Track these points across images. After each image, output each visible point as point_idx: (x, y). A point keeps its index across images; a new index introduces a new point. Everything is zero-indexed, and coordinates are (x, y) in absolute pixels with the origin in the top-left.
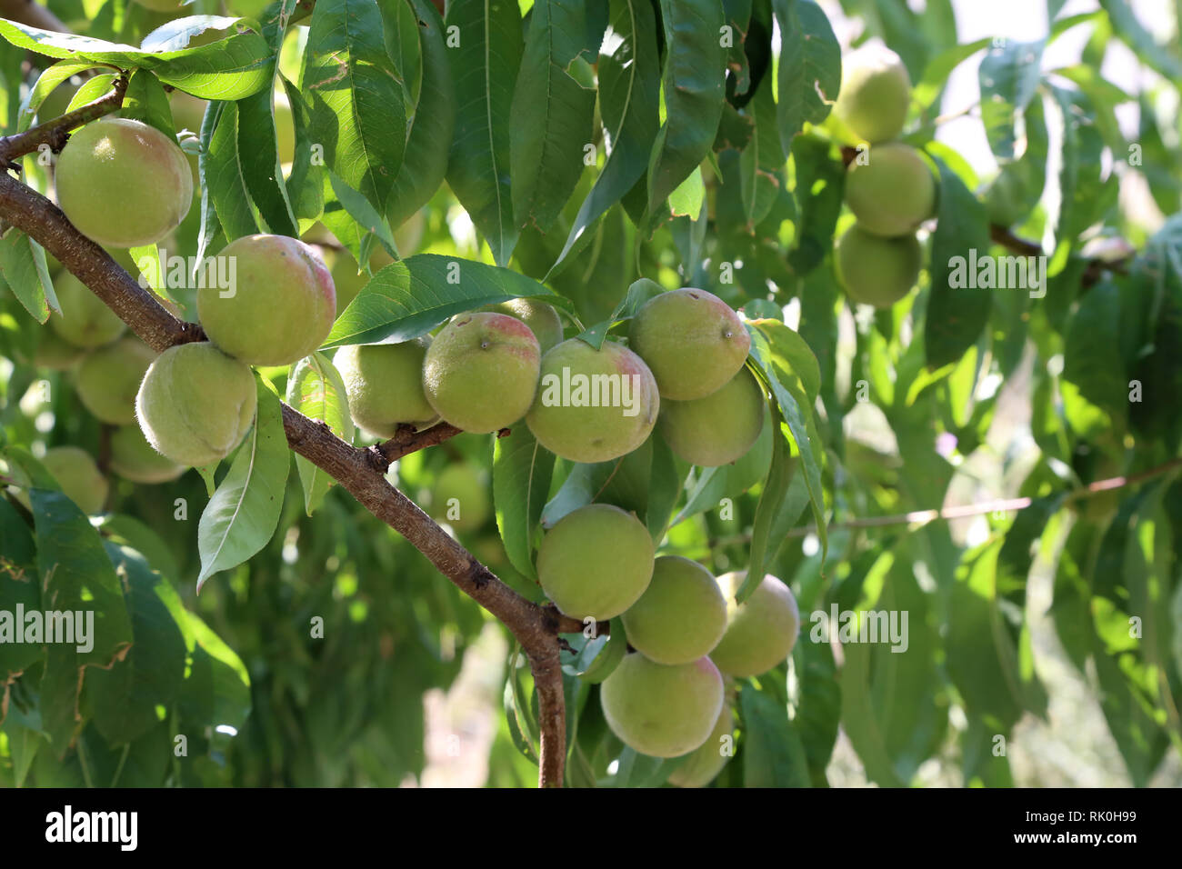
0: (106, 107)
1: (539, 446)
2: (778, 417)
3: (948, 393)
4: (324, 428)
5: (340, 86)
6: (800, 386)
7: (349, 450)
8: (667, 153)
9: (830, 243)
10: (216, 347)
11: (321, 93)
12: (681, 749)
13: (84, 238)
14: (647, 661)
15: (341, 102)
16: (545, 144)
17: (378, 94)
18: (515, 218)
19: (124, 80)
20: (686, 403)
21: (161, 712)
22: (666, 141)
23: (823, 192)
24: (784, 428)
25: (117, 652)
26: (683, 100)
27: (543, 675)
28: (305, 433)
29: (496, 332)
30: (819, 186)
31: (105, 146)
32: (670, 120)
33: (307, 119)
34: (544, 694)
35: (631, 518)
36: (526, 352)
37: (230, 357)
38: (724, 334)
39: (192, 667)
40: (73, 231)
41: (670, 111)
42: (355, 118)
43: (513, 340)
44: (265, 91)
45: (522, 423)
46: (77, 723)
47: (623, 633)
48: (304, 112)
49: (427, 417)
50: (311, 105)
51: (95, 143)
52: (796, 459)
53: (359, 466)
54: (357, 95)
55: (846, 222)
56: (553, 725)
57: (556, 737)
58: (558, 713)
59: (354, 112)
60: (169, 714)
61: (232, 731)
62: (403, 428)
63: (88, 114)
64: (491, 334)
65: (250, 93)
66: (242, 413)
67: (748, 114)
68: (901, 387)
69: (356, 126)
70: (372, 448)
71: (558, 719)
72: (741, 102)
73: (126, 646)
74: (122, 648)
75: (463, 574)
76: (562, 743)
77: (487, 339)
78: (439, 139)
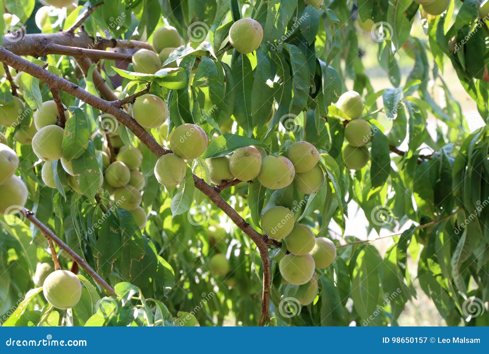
0: (144, 92)
1: (262, 185)
2: (329, 180)
3: (379, 197)
4: (203, 180)
5: (205, 86)
6: (334, 173)
7: (210, 187)
8: (294, 106)
9: (341, 149)
10: (176, 154)
11: (200, 88)
12: (303, 282)
13: (140, 126)
14: (293, 255)
15: (206, 90)
16: (260, 103)
17: (216, 88)
18: (253, 124)
19: (149, 85)
20: (302, 173)
21: (150, 280)
22: (293, 103)
23: (338, 134)
24: (331, 184)
25: (141, 256)
26: (298, 91)
27: (264, 255)
28: (198, 181)
29: (250, 151)
30: (337, 132)
31: (146, 100)
32: (294, 97)
33: (197, 96)
34: (264, 260)
35: (288, 209)
36: (258, 157)
37: (179, 157)
38: (312, 153)
39: (158, 268)
40: (138, 124)
41: (295, 94)
42: (210, 95)
43: (254, 154)
44: (186, 88)
45: (256, 178)
46: (130, 277)
47: (286, 246)
48: (196, 93)
49: (230, 178)
50: (198, 91)
51: (144, 100)
52: (334, 194)
53: (212, 191)
54: (210, 88)
55: (345, 144)
56: (267, 270)
57: (268, 273)
58: (268, 266)
59: (209, 93)
60: (152, 280)
61: (170, 288)
62: (223, 181)
63: (140, 93)
64: (248, 152)
65: (183, 88)
66: (183, 172)
67: (316, 100)
68: (365, 195)
69: (210, 97)
70: (216, 187)
71: (268, 268)
72: (314, 96)
73: (143, 255)
74: (142, 255)
75: (241, 223)
76: (269, 276)
77: (247, 153)
78: (231, 102)
